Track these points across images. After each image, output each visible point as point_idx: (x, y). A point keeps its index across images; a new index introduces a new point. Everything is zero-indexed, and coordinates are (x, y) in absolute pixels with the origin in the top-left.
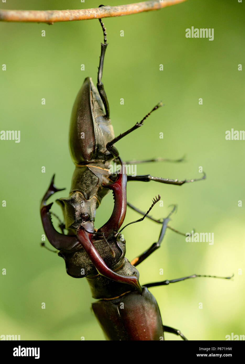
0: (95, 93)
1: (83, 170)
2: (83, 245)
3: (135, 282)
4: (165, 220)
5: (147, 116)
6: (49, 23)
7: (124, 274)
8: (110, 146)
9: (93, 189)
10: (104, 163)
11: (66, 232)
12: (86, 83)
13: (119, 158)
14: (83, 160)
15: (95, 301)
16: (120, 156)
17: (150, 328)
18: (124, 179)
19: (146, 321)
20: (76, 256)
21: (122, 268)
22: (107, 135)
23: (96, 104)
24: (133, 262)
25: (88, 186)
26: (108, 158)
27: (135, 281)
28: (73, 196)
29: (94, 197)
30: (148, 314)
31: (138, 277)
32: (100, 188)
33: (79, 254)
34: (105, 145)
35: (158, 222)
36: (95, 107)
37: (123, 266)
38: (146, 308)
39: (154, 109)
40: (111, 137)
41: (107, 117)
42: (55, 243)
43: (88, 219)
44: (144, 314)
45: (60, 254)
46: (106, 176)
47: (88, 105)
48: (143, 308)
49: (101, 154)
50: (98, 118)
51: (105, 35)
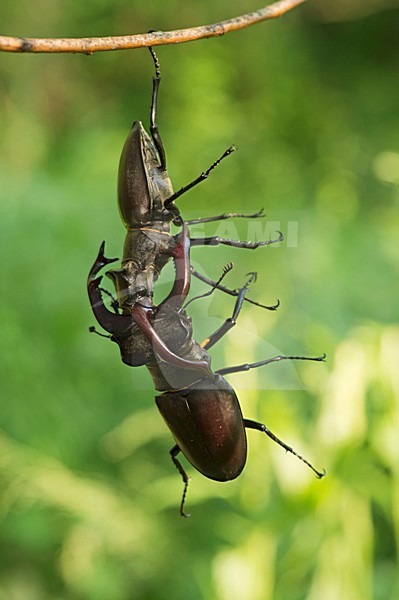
0: (147, 140)
1: (136, 234)
2: (139, 326)
3: (207, 368)
4: (241, 291)
5: (215, 164)
6: (87, 53)
7: (192, 359)
8: (168, 203)
9: (149, 256)
10: (162, 225)
11: (121, 311)
12: (135, 129)
13: (180, 218)
14: (136, 222)
15: (160, 393)
16: (181, 215)
17: (227, 424)
18: (187, 243)
19: (221, 415)
20: (132, 339)
21: (189, 352)
22: (164, 191)
23: (148, 153)
24: (203, 345)
25: (143, 254)
26: (167, 218)
27: (204, 366)
28: (125, 267)
29: (150, 267)
30: (225, 409)
31: (210, 363)
32: (157, 256)
33: (136, 338)
34: (163, 201)
35: (233, 293)
36: (147, 157)
37: (191, 349)
38: (221, 400)
39: (226, 155)
40: (169, 193)
41: (162, 168)
42: (106, 326)
43: (144, 293)
44: (218, 408)
45: (113, 339)
46: (164, 241)
47: (138, 155)
48: (218, 399)
49: (158, 214)
50: (152, 170)
51: (157, 67)
